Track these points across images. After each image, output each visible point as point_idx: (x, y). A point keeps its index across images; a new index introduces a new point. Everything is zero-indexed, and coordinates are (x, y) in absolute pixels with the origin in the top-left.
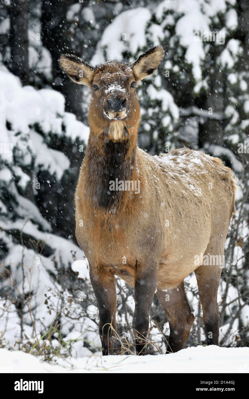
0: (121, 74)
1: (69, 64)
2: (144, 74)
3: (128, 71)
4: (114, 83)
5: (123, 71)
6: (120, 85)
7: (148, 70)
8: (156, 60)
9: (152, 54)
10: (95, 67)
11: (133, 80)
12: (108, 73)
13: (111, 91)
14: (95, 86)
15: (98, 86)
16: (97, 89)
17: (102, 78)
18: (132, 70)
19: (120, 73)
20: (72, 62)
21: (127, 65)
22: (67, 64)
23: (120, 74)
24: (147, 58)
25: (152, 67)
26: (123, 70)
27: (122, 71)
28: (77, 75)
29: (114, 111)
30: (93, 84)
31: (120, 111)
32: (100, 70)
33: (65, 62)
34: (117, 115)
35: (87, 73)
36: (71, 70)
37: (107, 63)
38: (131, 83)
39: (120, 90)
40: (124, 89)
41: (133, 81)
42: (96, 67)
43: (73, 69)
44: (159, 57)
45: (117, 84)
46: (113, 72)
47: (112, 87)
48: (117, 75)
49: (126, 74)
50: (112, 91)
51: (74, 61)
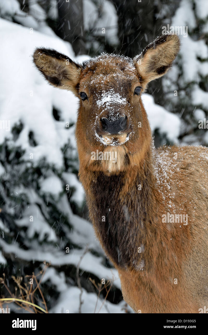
0: (120, 75)
1: (46, 60)
2: (153, 73)
3: (130, 70)
4: (110, 91)
5: (122, 71)
6: (118, 92)
7: (158, 68)
8: (168, 53)
9: (163, 45)
10: (82, 65)
11: (138, 84)
12: (101, 75)
13: (105, 103)
14: (83, 94)
15: (87, 94)
16: (86, 98)
17: (92, 82)
18: (135, 68)
19: (118, 74)
20: (50, 58)
21: (127, 62)
22: (43, 61)
23: (117, 76)
24: (156, 50)
25: (164, 64)
26: (123, 69)
27: (120, 70)
28: (57, 76)
29: (110, 134)
30: (80, 92)
31: (119, 134)
32: (90, 69)
33: (41, 58)
34: (115, 139)
35: (71, 72)
36: (48, 69)
37: (99, 59)
38: (134, 89)
39: (119, 101)
40: (124, 100)
41: (137, 86)
42: (84, 64)
43: (52, 67)
44: (173, 49)
45: (114, 92)
46: (108, 72)
47: (107, 97)
48: (113, 77)
49: (126, 75)
50: (107, 104)
51: (53, 56)
